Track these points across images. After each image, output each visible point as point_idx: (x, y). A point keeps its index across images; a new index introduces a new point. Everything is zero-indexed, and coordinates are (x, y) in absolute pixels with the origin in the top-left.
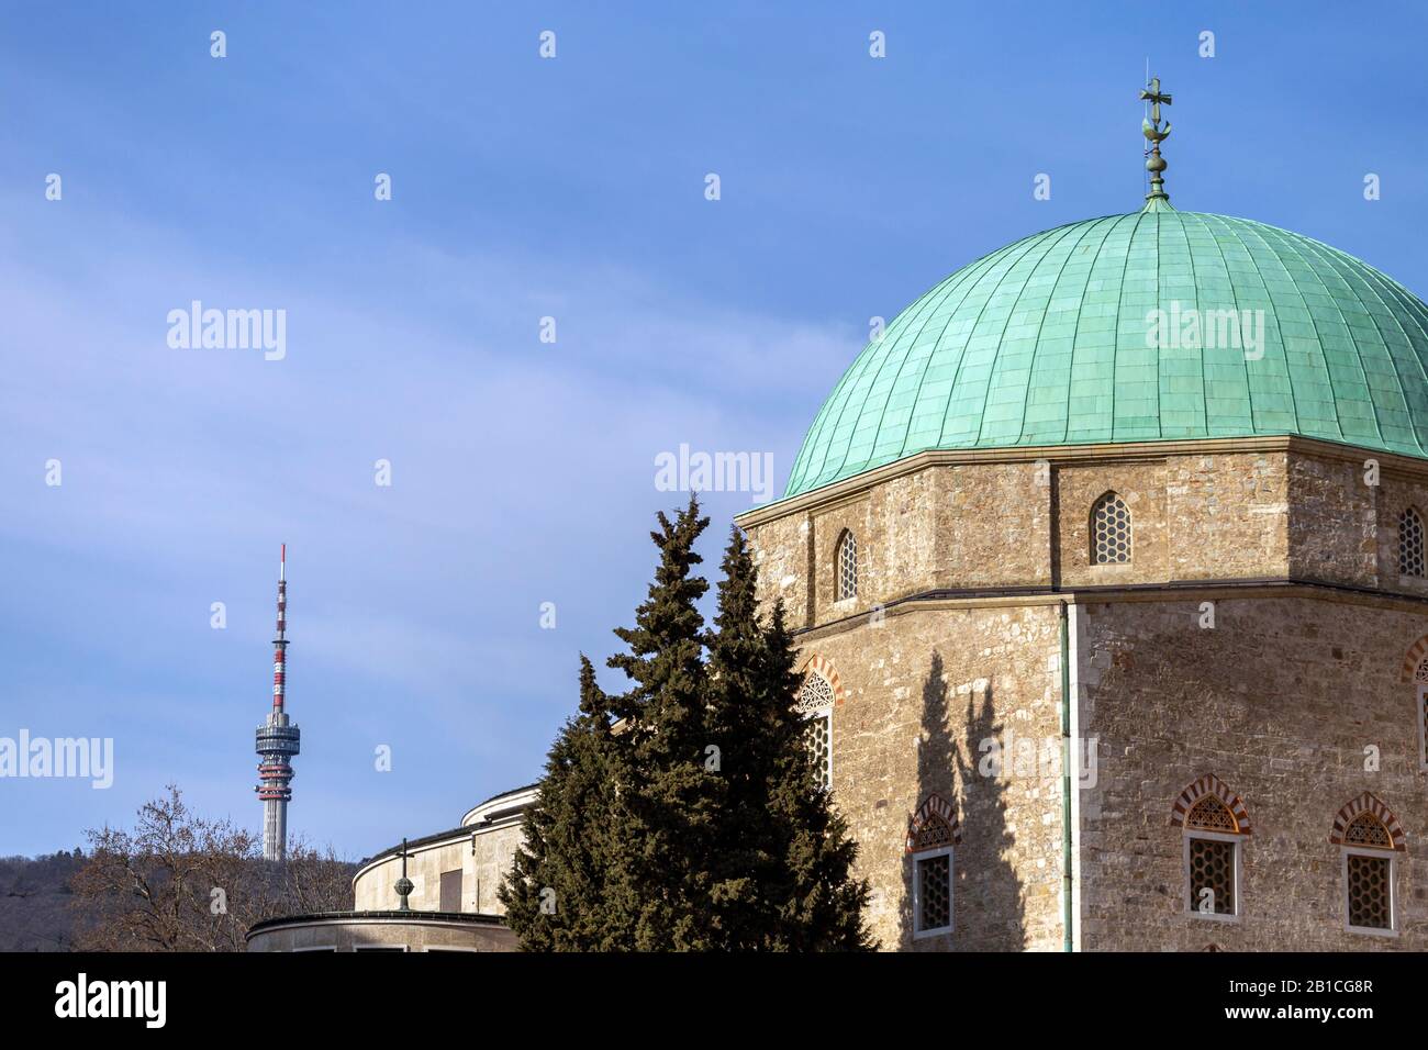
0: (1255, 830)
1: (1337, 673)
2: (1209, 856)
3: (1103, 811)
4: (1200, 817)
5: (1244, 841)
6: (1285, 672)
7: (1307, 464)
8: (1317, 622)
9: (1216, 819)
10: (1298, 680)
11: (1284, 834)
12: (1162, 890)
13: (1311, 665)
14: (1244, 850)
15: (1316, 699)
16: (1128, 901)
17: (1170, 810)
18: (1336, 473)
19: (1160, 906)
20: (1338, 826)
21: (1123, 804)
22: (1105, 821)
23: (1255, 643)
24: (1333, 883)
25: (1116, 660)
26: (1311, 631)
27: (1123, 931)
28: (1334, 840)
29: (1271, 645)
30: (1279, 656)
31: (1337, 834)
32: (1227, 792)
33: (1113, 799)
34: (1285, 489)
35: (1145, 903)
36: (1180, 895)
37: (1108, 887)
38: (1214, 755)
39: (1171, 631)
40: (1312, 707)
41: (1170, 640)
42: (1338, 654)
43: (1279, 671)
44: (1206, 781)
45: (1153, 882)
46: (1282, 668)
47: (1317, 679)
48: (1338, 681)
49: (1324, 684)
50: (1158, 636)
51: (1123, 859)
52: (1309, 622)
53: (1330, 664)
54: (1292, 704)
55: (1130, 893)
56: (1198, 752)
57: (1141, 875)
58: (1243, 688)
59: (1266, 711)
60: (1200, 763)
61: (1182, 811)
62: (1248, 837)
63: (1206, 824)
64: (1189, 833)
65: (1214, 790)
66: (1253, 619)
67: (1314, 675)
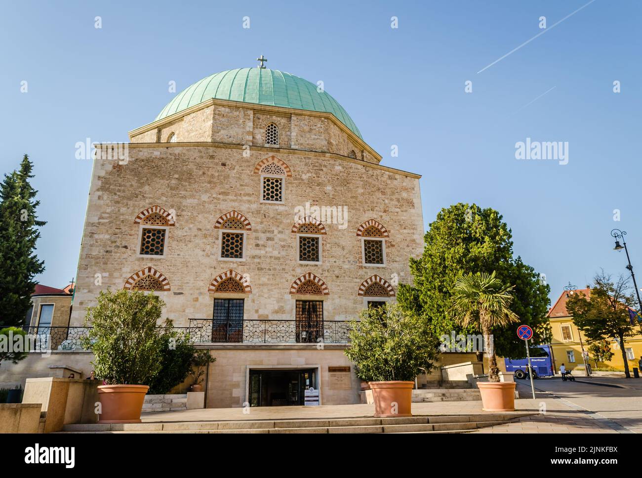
0: (177, 225)
1: (223, 171)
2: (154, 235)
3: (99, 219)
4: (150, 221)
5: (170, 229)
6: (198, 171)
7: (223, 109)
8: (216, 154)
9: (158, 221)
10: (204, 173)
11: (191, 226)
12: (126, 247)
13: (211, 169)
14: (170, 232)
15: (212, 180)
16: (107, 252)
17: (134, 218)
18: (236, 111)
19: (124, 253)
20: (218, 222)
21: (110, 217)
22: (99, 223)
23: (184, 161)
24: (214, 242)
25: (114, 167)
26: (212, 157)
27: (102, 263)
28: (216, 227)
29: (191, 162)
30: (196, 165)
31: (218, 225)
32: (165, 211)
33: (104, 215)
34: (212, 116)
35: (116, 253)
36: (135, 249)
37: (97, 246)
38: (158, 199)
39: (143, 158)
40: (210, 182)
41: (143, 161)
42: (224, 165)
43: (195, 170)
44: (154, 208)
45: (121, 244)
46: (196, 169)
47: (213, 173)
48: (223, 173)
49: (216, 174)
50: (137, 159)
51: (107, 237)
52: (211, 154)
53: (220, 168)
54: (200, 181)
55: (109, 249)
56: (150, 198)
57: (115, 242)
58: (176, 176)
59: (187, 184)
60: (151, 202)
61: (140, 218)
62: (173, 227)
63: (152, 223)
64: (142, 227)
65: (158, 211)
66: (184, 154)
67: (212, 172)
